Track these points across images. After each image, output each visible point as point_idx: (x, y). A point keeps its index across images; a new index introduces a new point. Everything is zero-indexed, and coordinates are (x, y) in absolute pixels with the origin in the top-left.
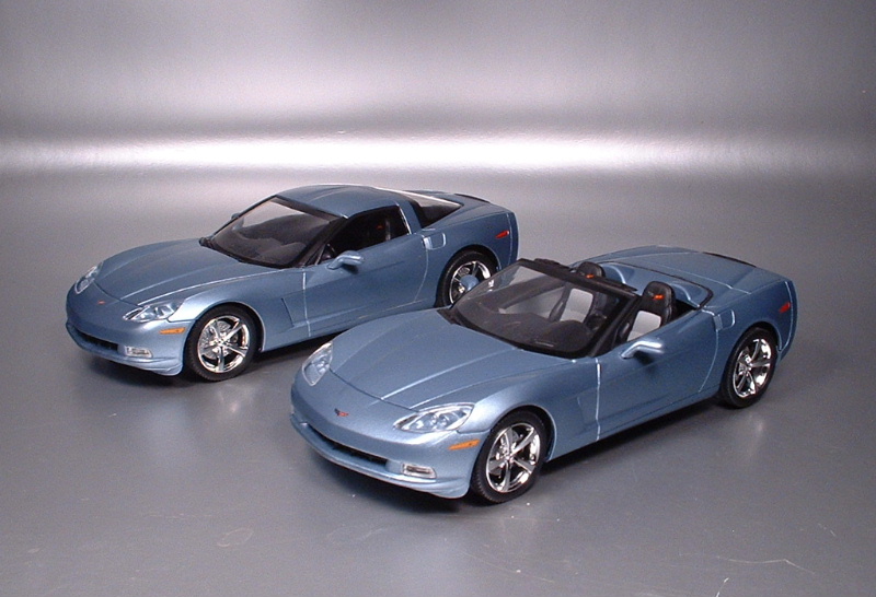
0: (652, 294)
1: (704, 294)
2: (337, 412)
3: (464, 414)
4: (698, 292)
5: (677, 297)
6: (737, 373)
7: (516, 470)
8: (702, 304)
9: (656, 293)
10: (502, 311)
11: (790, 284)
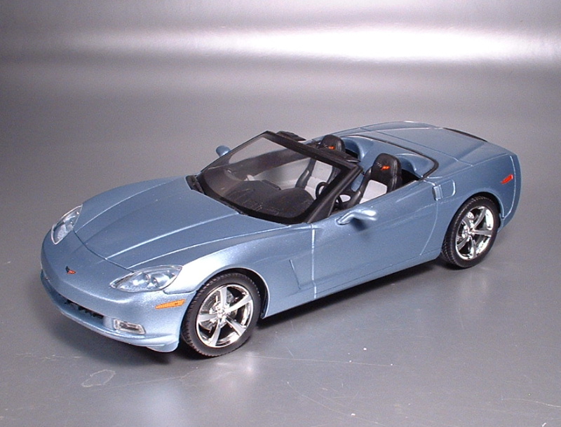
0: (381, 166)
1: (430, 165)
2: (67, 269)
3: (173, 276)
4: (425, 163)
5: (403, 168)
6: (460, 235)
7: (226, 330)
8: (426, 175)
9: (383, 165)
10: (251, 178)
11: (515, 157)
